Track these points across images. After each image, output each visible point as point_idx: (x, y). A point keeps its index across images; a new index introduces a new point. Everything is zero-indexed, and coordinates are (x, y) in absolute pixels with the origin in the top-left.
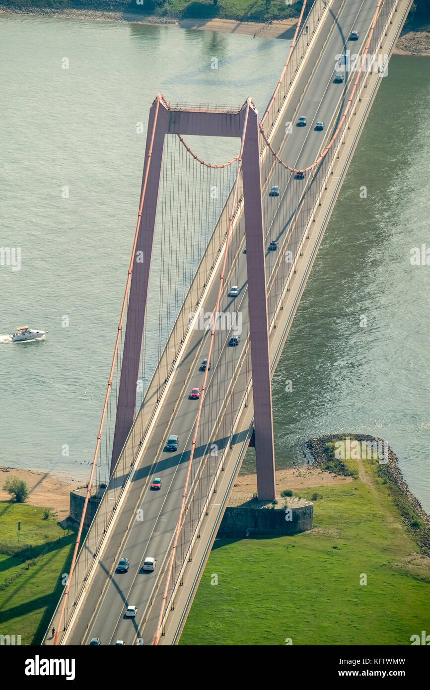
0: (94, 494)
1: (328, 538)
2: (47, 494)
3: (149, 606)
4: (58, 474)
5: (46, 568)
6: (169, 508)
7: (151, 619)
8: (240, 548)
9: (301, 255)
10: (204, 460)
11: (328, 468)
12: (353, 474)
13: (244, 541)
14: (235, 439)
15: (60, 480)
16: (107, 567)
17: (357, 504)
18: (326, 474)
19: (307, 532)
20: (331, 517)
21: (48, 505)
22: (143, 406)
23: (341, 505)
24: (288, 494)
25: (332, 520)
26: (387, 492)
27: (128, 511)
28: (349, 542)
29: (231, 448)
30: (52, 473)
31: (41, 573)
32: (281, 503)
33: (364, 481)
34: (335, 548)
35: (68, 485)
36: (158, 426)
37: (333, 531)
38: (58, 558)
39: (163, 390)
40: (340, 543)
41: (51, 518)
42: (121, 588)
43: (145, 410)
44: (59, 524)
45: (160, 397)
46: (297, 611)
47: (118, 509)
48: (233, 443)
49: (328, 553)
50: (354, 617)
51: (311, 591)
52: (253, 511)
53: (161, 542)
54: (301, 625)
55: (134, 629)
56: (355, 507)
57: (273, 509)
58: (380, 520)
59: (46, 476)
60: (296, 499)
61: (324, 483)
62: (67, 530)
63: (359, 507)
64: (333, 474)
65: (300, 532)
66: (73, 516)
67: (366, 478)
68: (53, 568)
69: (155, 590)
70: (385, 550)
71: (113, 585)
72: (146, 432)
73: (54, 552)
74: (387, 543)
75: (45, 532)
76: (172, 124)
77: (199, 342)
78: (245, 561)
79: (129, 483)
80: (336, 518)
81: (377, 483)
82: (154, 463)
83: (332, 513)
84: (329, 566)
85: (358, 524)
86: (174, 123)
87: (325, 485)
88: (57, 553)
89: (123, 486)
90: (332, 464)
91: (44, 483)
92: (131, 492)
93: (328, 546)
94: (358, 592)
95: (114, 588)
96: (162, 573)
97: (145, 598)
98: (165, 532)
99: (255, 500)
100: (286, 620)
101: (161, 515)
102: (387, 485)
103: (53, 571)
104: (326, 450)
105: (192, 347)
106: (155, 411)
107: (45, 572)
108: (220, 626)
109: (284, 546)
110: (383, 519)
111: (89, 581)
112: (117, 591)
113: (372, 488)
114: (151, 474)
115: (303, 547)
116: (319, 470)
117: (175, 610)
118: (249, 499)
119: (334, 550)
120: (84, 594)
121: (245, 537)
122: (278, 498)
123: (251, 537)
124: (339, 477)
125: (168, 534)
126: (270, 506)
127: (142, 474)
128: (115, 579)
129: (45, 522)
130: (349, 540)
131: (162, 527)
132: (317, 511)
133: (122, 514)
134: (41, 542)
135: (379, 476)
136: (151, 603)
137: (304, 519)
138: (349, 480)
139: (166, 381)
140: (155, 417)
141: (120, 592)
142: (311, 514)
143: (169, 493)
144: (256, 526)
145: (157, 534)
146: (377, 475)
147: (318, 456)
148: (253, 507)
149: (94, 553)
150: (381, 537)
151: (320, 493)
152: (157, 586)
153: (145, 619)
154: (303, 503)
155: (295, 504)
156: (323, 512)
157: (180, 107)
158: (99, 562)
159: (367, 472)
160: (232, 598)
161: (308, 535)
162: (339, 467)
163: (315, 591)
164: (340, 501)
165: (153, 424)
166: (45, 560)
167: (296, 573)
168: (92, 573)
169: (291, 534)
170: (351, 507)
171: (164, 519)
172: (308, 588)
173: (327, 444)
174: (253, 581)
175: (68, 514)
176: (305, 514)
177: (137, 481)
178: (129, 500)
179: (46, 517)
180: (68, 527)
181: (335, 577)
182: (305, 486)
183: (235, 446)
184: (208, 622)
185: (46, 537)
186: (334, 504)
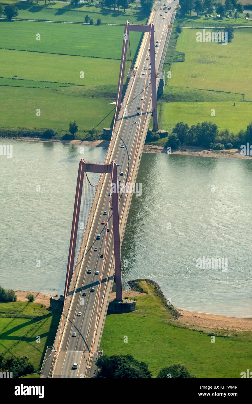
0: (59, 299)
1: (142, 313)
2: (40, 300)
3: (88, 334)
4: (43, 293)
5: (45, 323)
6: (90, 301)
7: (89, 338)
8: (111, 317)
9: (122, 218)
10: (99, 286)
11: (137, 291)
12: (146, 292)
13: (112, 314)
14: (109, 279)
15: (44, 295)
16: (71, 321)
17: (149, 302)
18: (137, 292)
19: (134, 311)
20: (141, 306)
21: (42, 303)
22: (75, 268)
23: (144, 302)
24: (126, 298)
25: (141, 307)
26: (159, 298)
27: (76, 302)
28: (148, 315)
29: (108, 282)
30: (41, 293)
31: (43, 325)
32: (124, 301)
33: (151, 295)
34: (144, 316)
35: (47, 296)
36: (81, 275)
37: (142, 311)
38: (48, 320)
39: (81, 263)
40: (146, 315)
41: (44, 307)
42: (77, 328)
43: (76, 269)
44: (47, 309)
45: (81, 264)
46: (134, 337)
47: (72, 302)
48: (108, 280)
49: (142, 318)
50: (154, 339)
51: (138, 331)
52: (115, 304)
53: (89, 313)
54: (136, 342)
55: (84, 341)
56: (149, 303)
57: (122, 303)
58: (158, 307)
59: (39, 294)
60: (130, 300)
61: (137, 295)
62: (50, 311)
63: (150, 303)
64: (139, 293)
65: (131, 311)
66: (51, 306)
67: (151, 294)
68: (48, 323)
69: (89, 328)
70: (161, 317)
71: (74, 327)
72: (78, 276)
73: (47, 318)
74: (162, 315)
75: (42, 312)
76: (87, 169)
77: (91, 247)
78: (113, 321)
79: (74, 293)
80: (143, 307)
81: (155, 295)
82: (82, 286)
83: (141, 305)
84: (143, 322)
85: (151, 308)
86: (88, 168)
87: (137, 296)
88: (48, 319)
89: (73, 294)
90: (138, 289)
91: (38, 296)
92: (76, 296)
93: (142, 316)
94: (154, 331)
95: (75, 328)
96: (90, 323)
97: (86, 331)
98: (89, 310)
99: (115, 300)
100: (131, 340)
101: (87, 304)
102: (159, 296)
103: (47, 324)
104: (135, 284)
105: (89, 249)
106: (80, 269)
107: (45, 325)
108: (108, 342)
109: (127, 316)
110: (159, 307)
111: (66, 326)
112: (76, 329)
113: (154, 297)
114: (82, 290)
115: (133, 316)
116: (134, 291)
117: (97, 335)
118: (113, 300)
119: (144, 317)
120: (65, 330)
121: (113, 313)
122: (123, 299)
123: (114, 313)
124: (141, 293)
125: (91, 310)
126: (121, 302)
127: (78, 290)
128: (75, 325)
129: (42, 308)
130: (148, 314)
131: (88, 308)
132: (136, 304)
133: (73, 304)
134: (42, 315)
135: (155, 293)
136: (88, 333)
137: (133, 307)
138: (145, 294)
139: (82, 260)
140: (80, 272)
141: (77, 329)
142: (135, 305)
143: (89, 297)
144: (116, 309)
145: (87, 310)
146: (154, 293)
147: (133, 287)
148: (115, 303)
149: (66, 316)
150: (159, 313)
151: (136, 299)
152: (90, 327)
153: (87, 338)
154: (132, 301)
155: (129, 301)
156: (138, 305)
157: (90, 163)
158: (68, 319)
159: (151, 292)
160: (111, 333)
161: (134, 312)
162: (141, 290)
163: (139, 331)
164: (143, 301)
165: (80, 274)
166: (44, 321)
167: (132, 325)
168: (67, 323)
169: (128, 312)
170: (147, 303)
171: (88, 305)
172: (137, 330)
173: (136, 282)
174: (117, 327)
175: (49, 306)
176: (133, 305)
177: (77, 293)
178: (75, 299)
179: (42, 307)
180: (50, 310)
181: (146, 326)
182: (130, 296)
183: (109, 281)
184: (104, 341)
185: (43, 313)
186: (141, 302)
